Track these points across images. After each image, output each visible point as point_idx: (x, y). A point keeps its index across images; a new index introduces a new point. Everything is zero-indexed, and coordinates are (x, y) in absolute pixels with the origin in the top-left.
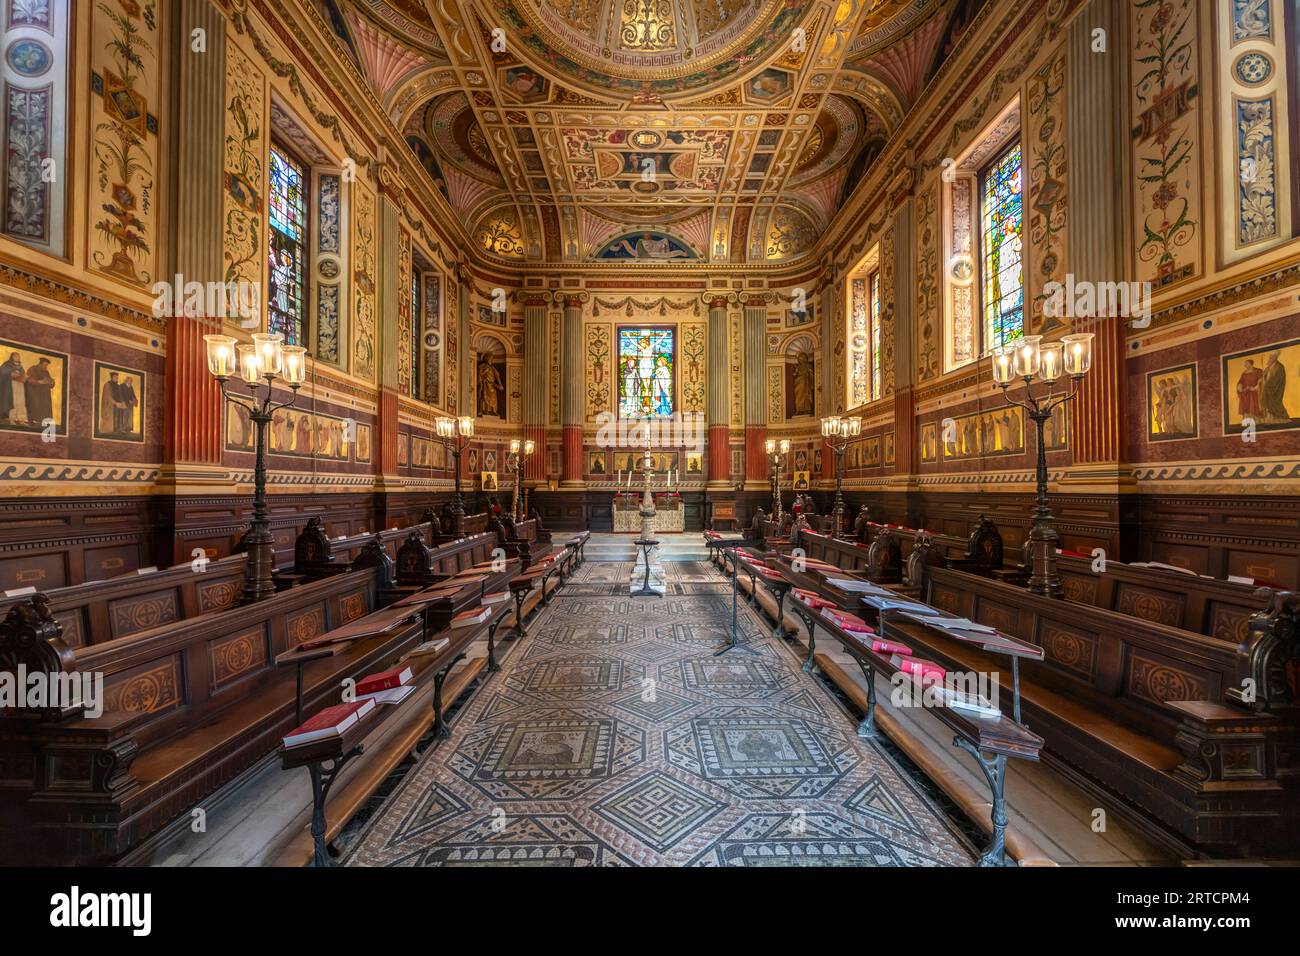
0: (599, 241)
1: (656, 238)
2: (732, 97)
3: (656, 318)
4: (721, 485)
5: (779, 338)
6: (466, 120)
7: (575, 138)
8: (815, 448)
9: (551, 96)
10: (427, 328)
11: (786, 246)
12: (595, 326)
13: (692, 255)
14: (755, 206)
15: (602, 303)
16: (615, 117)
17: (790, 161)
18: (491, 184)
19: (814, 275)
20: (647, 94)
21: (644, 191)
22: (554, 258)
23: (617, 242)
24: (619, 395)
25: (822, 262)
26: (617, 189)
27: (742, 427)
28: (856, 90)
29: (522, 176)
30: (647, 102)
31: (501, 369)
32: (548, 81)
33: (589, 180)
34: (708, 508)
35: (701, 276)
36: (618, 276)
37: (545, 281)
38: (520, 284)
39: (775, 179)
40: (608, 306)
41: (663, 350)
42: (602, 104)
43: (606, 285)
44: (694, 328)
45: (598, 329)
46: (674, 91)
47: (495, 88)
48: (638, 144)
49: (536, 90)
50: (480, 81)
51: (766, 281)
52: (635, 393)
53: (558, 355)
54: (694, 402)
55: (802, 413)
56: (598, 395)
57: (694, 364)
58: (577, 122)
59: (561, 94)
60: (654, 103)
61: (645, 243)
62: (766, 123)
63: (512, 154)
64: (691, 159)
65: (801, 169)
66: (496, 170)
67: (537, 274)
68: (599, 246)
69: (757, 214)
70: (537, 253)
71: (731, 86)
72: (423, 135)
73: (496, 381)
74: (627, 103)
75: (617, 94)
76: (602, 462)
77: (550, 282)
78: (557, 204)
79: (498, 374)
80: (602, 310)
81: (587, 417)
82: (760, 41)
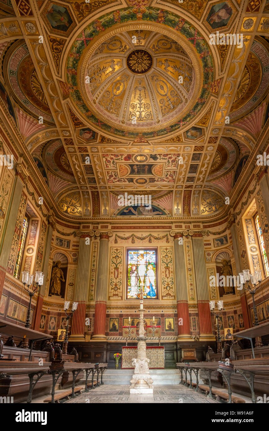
0: (118, 208)
2: (178, 139)
3: (146, 244)
4: (185, 338)
5: (211, 253)
6: (61, 151)
7: (109, 159)
8: (239, 313)
9: (99, 140)
10: (29, 245)
11: (210, 209)
12: (116, 248)
13: (164, 213)
14: (193, 190)
15: (119, 237)
16: (126, 148)
17: (207, 167)
18: (68, 181)
19: (225, 221)
20: (141, 139)
21: (140, 183)
22: (96, 215)
23: (127, 208)
24: (127, 285)
25: (227, 213)
26: (127, 183)
27: (196, 302)
28: (233, 135)
29: (83, 177)
30: (141, 142)
31: (65, 270)
32: (97, 134)
33: (114, 179)
34: (179, 352)
35: (169, 223)
36: (128, 223)
37: (91, 226)
38: (79, 228)
39: (201, 176)
40: (122, 238)
41: (150, 261)
42: (121, 143)
43: (121, 228)
44: (166, 249)
45: (117, 250)
46: (153, 137)
47: (74, 137)
48: (137, 161)
49: (92, 138)
50: (68, 134)
51: (201, 225)
52: (136, 284)
53: (95, 263)
54: (168, 288)
55: (228, 293)
56: (116, 285)
57: (167, 268)
58: (109, 151)
59: (103, 139)
60: (144, 142)
61: (141, 208)
62: (195, 150)
63: (79, 167)
64: (161, 167)
65: (212, 172)
66: (72, 175)
67: (88, 223)
68: (118, 210)
69: (194, 194)
70: (88, 214)
71: (177, 134)
72: (40, 159)
73: (61, 277)
74: (132, 142)
75: (128, 139)
76: (116, 324)
77: (94, 227)
78: (99, 190)
79: (63, 273)
80: (119, 240)
81: (109, 297)
82: (189, 115)
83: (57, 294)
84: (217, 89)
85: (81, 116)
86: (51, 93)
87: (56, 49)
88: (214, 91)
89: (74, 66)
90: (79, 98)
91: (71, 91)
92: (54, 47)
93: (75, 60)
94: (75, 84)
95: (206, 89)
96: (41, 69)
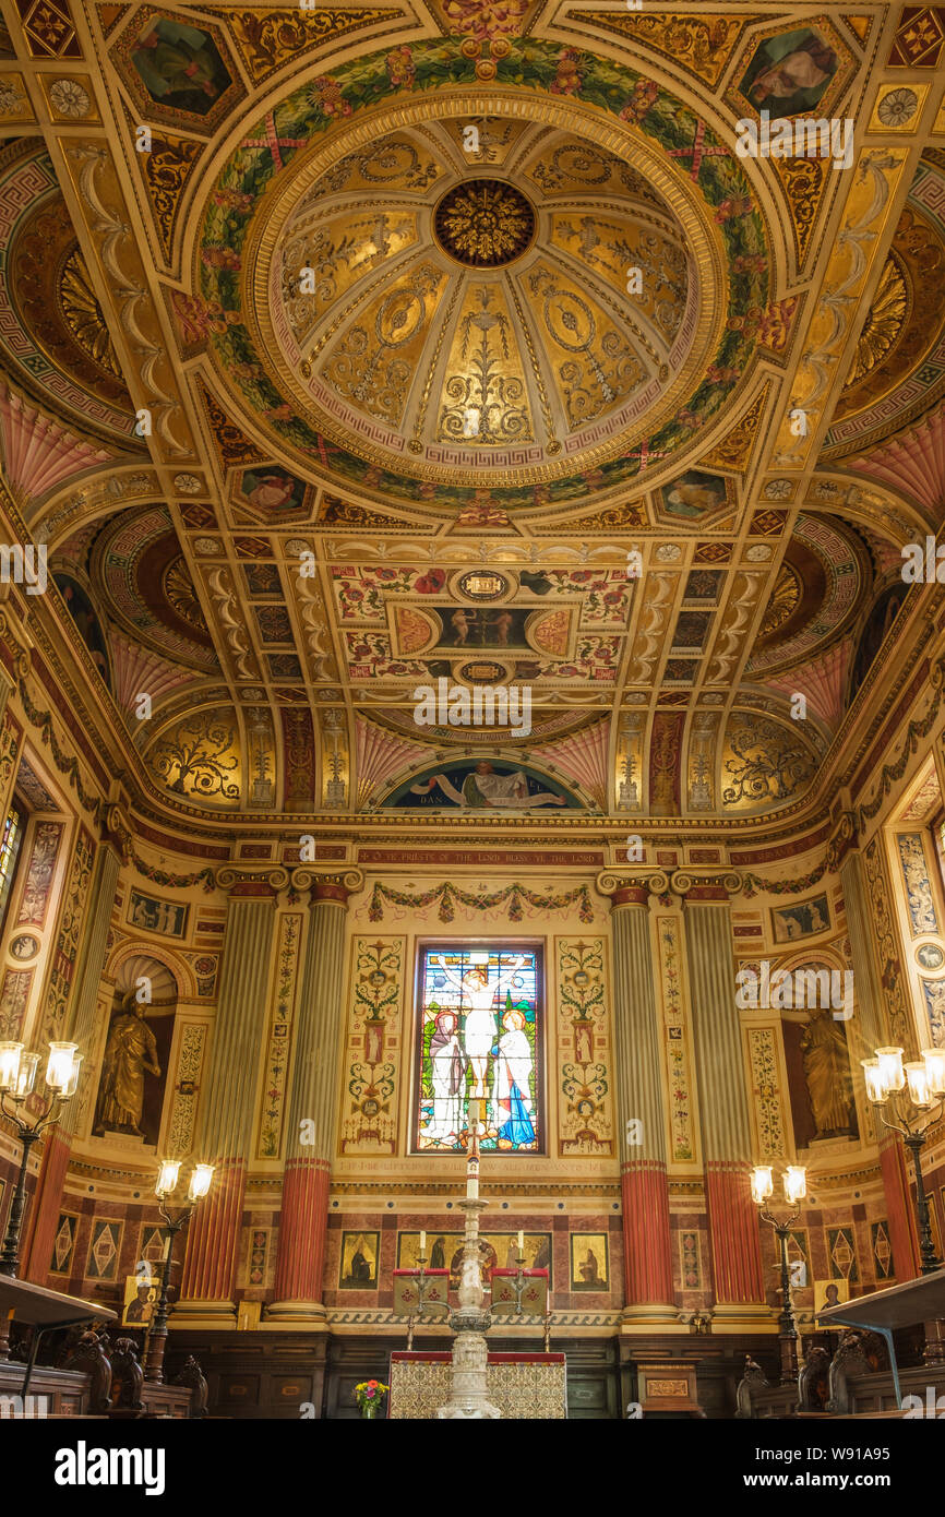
0: (390, 776)
1: (503, 770)
2: (633, 515)
3: (498, 924)
4: (653, 1320)
6: (165, 551)
7: (355, 585)
8: (873, 1217)
9: (317, 510)
11: (757, 787)
12: (374, 941)
13: (572, 803)
14: (690, 710)
15: (389, 894)
16: (427, 546)
17: (747, 625)
18: (192, 666)
19: (820, 837)
20: (484, 511)
21: (478, 681)
22: (299, 805)
23: (424, 778)
24: (418, 1094)
25: (827, 807)
26: (427, 677)
27: (698, 1170)
28: (846, 505)
29: (252, 651)
30: (484, 524)
31: (162, 1028)
32: (313, 489)
33: (376, 661)
34: (625, 1380)
35: (593, 842)
36: (426, 840)
37: (277, 848)
38: (225, 855)
39: (722, 658)
40: (401, 900)
41: (515, 996)
42: (404, 524)
43: (400, 857)
44: (581, 947)
45: (379, 947)
46: (532, 505)
47: (221, 500)
48: (467, 594)
49: (292, 503)
50: (197, 487)
51: (724, 852)
52: (454, 1090)
53: (288, 1001)
54: (586, 1109)
55: (829, 1134)
56: (371, 1092)
57: (583, 1024)
58: (359, 555)
59: (334, 510)
60: (497, 524)
61: (480, 780)
62: (697, 559)
63: (237, 612)
64: (565, 621)
65: (768, 642)
66: (206, 641)
67: (262, 835)
68: (389, 784)
69: (695, 726)
70: (267, 797)
71: (629, 496)
72: (82, 578)
73: (147, 1057)
74: (448, 524)
75: (435, 511)
76: (370, 1258)
78: (313, 704)
79: (153, 1040)
80: (388, 907)
81: (344, 1142)
82: (673, 428)
83: (127, 1129)
84: (782, 333)
85: (250, 419)
86: (136, 332)
87: (164, 175)
88: (770, 340)
89: (230, 238)
90: (245, 355)
91: (213, 327)
92: (157, 168)
93: (233, 216)
94: (230, 302)
95: (740, 332)
96: (102, 242)
